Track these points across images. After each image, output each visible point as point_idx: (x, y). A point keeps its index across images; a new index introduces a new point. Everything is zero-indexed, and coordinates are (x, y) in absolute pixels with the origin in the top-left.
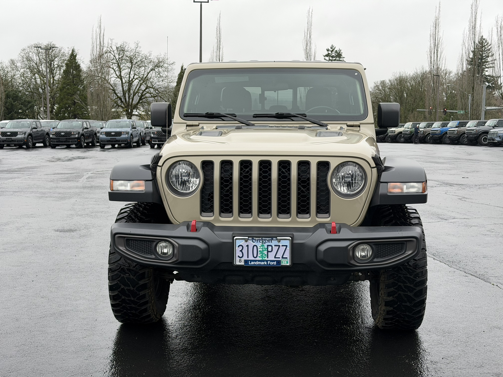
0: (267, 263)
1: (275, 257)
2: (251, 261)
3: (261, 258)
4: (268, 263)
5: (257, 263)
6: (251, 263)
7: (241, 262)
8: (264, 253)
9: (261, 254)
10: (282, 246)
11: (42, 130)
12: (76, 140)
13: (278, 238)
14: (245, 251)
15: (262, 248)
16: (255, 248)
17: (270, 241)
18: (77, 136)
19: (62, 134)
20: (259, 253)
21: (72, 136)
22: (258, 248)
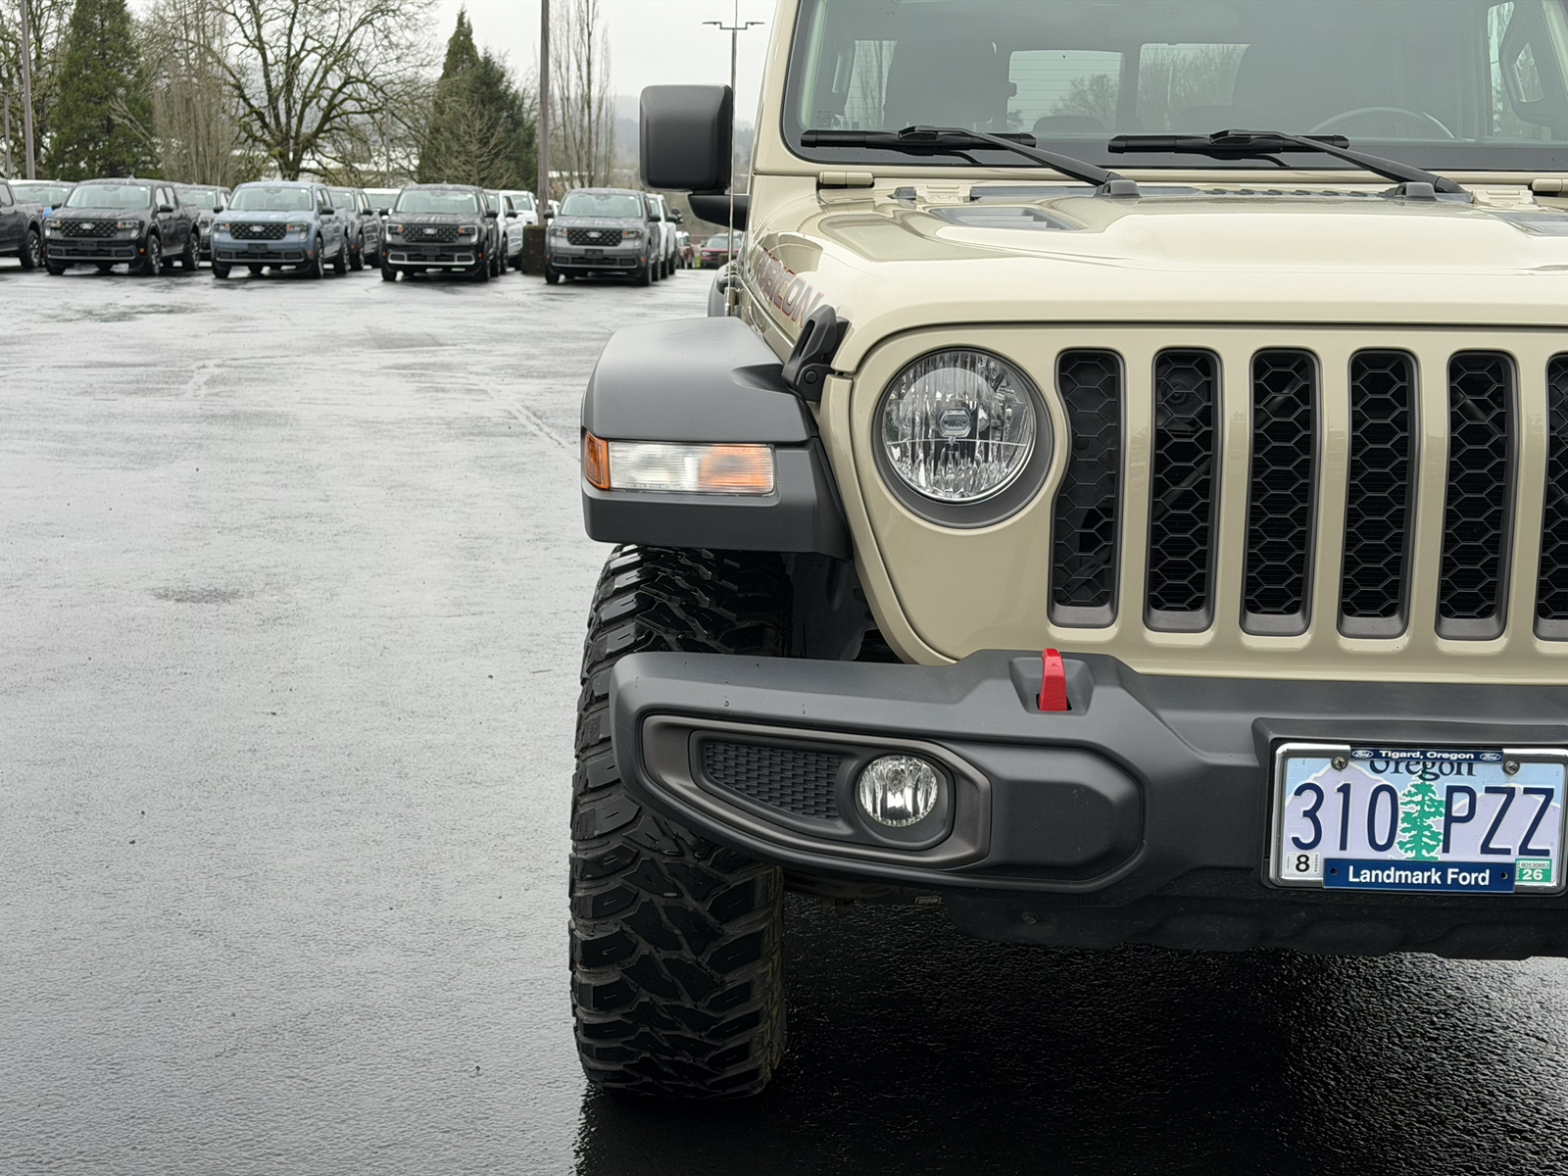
0: (1443, 877)
1: (1485, 849)
2: (1361, 865)
3: (1411, 849)
4: (1450, 877)
5: (1392, 876)
6: (1357, 874)
7: (1308, 867)
8: (1430, 826)
9: (1413, 833)
10: (1527, 791)
11: (16, 213)
12: (131, 247)
13: (1506, 751)
14: (1330, 815)
15: (1421, 803)
16: (1384, 799)
17: (1465, 768)
18: (134, 234)
19: (86, 226)
20: (1401, 825)
21: (120, 236)
22: (1401, 798)
